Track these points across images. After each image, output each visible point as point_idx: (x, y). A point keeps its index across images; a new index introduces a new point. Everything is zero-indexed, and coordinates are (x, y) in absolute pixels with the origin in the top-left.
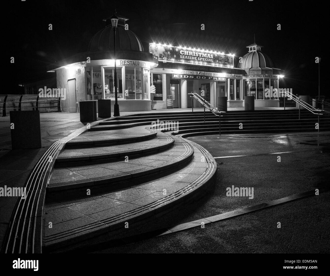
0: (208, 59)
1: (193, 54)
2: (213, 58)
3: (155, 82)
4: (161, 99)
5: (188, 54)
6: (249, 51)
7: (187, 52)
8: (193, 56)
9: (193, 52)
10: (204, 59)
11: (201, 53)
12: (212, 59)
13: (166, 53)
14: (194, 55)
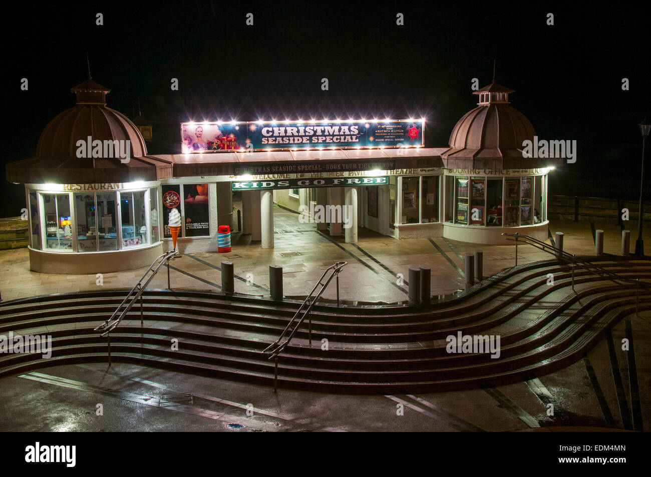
0: (342, 138)
1: (298, 131)
2: (356, 132)
3: (190, 200)
4: (206, 232)
5: (283, 134)
6: (479, 103)
7: (283, 129)
8: (298, 136)
9: (297, 127)
10: (332, 139)
11: (322, 126)
12: (354, 137)
13: (225, 138)
14: (302, 133)
